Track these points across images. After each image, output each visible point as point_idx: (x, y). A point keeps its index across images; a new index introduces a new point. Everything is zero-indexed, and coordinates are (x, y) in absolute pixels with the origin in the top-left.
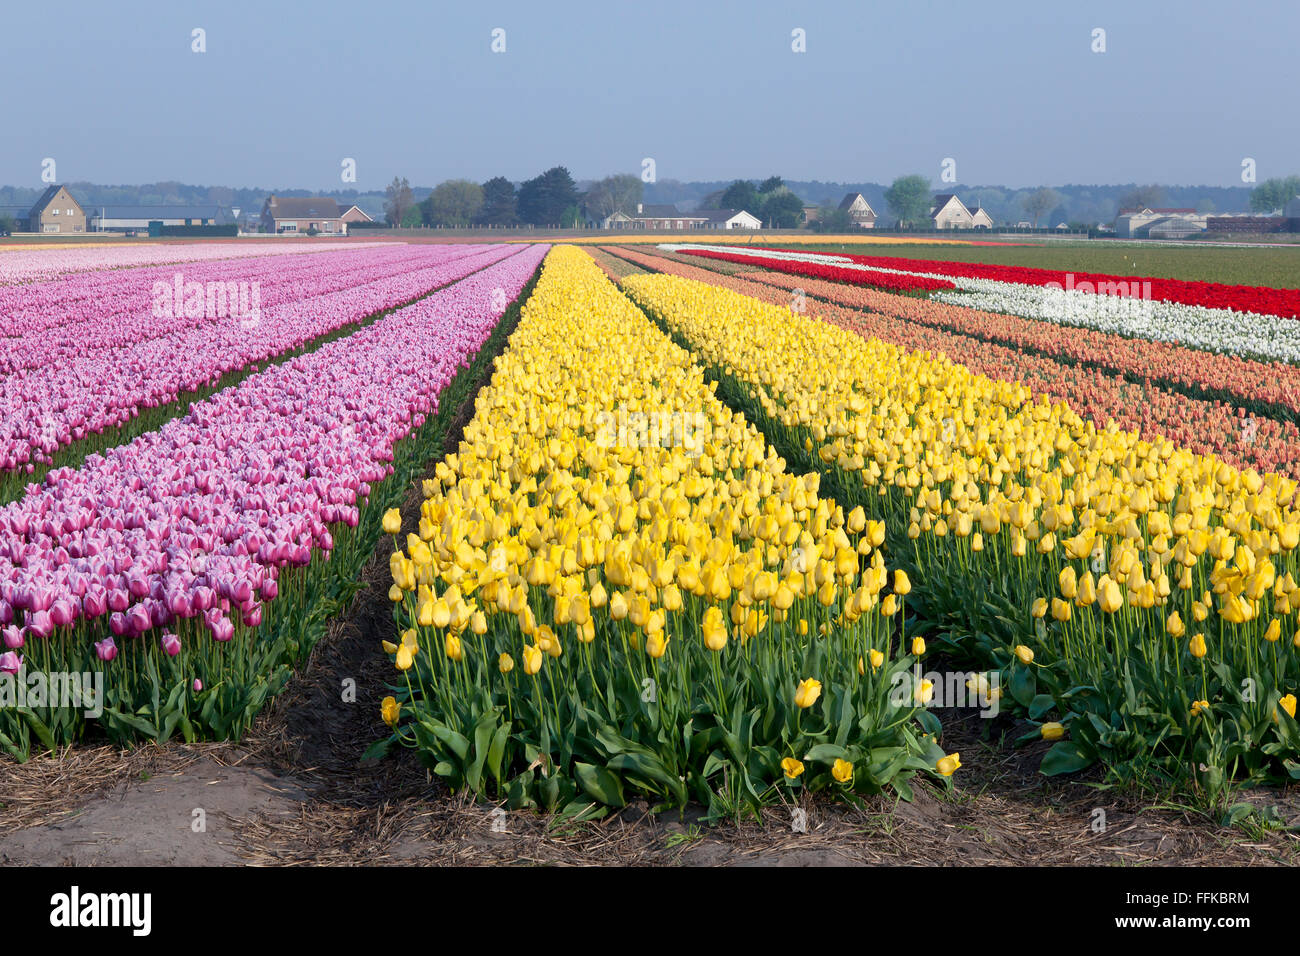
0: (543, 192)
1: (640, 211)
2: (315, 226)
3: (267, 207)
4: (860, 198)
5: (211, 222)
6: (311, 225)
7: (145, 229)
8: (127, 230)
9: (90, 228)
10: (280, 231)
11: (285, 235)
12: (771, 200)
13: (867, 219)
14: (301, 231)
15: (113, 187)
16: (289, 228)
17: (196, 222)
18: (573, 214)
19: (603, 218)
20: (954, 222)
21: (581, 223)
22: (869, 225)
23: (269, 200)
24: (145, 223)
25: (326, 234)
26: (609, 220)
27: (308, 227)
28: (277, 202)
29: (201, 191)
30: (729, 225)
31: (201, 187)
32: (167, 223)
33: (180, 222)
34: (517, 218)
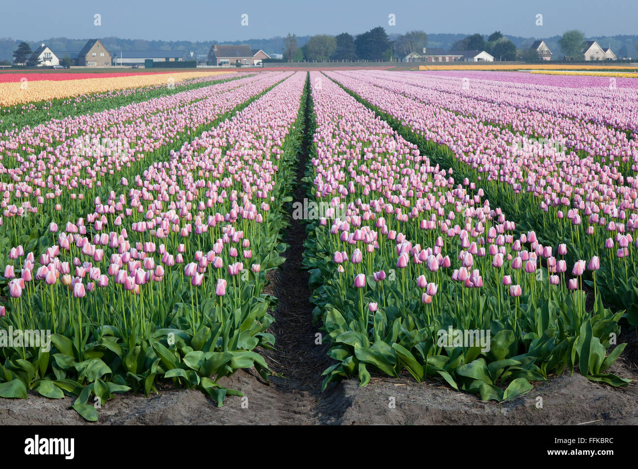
0: (370, 41)
1: (424, 52)
2: (239, 61)
3: (212, 51)
4: (542, 44)
5: (180, 60)
6: (237, 61)
7: (143, 64)
8: (133, 65)
9: (113, 64)
10: (220, 64)
11: (223, 66)
12: (498, 45)
13: (547, 55)
14: (232, 64)
15: (78, 40)
16: (225, 63)
17: (172, 60)
18: (389, 54)
19: (405, 56)
20: (596, 56)
21: (394, 59)
22: (548, 59)
23: (213, 47)
24: (142, 60)
25: (246, 66)
26: (408, 57)
27: (235, 62)
28: (218, 48)
29: (129, 42)
30: (476, 58)
31: (129, 40)
32: (155, 60)
33: (163, 60)
34: (356, 56)
